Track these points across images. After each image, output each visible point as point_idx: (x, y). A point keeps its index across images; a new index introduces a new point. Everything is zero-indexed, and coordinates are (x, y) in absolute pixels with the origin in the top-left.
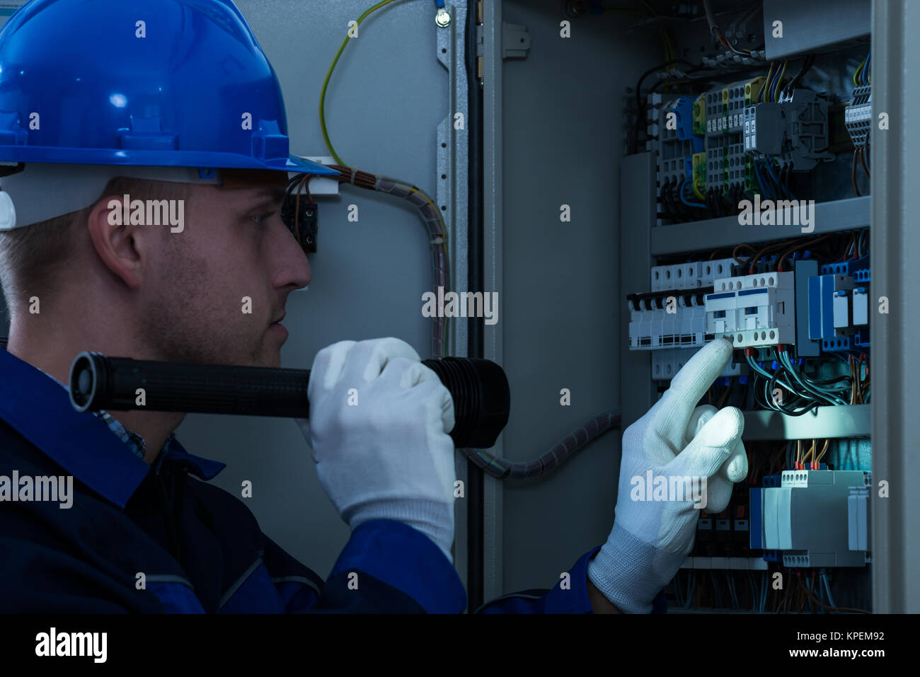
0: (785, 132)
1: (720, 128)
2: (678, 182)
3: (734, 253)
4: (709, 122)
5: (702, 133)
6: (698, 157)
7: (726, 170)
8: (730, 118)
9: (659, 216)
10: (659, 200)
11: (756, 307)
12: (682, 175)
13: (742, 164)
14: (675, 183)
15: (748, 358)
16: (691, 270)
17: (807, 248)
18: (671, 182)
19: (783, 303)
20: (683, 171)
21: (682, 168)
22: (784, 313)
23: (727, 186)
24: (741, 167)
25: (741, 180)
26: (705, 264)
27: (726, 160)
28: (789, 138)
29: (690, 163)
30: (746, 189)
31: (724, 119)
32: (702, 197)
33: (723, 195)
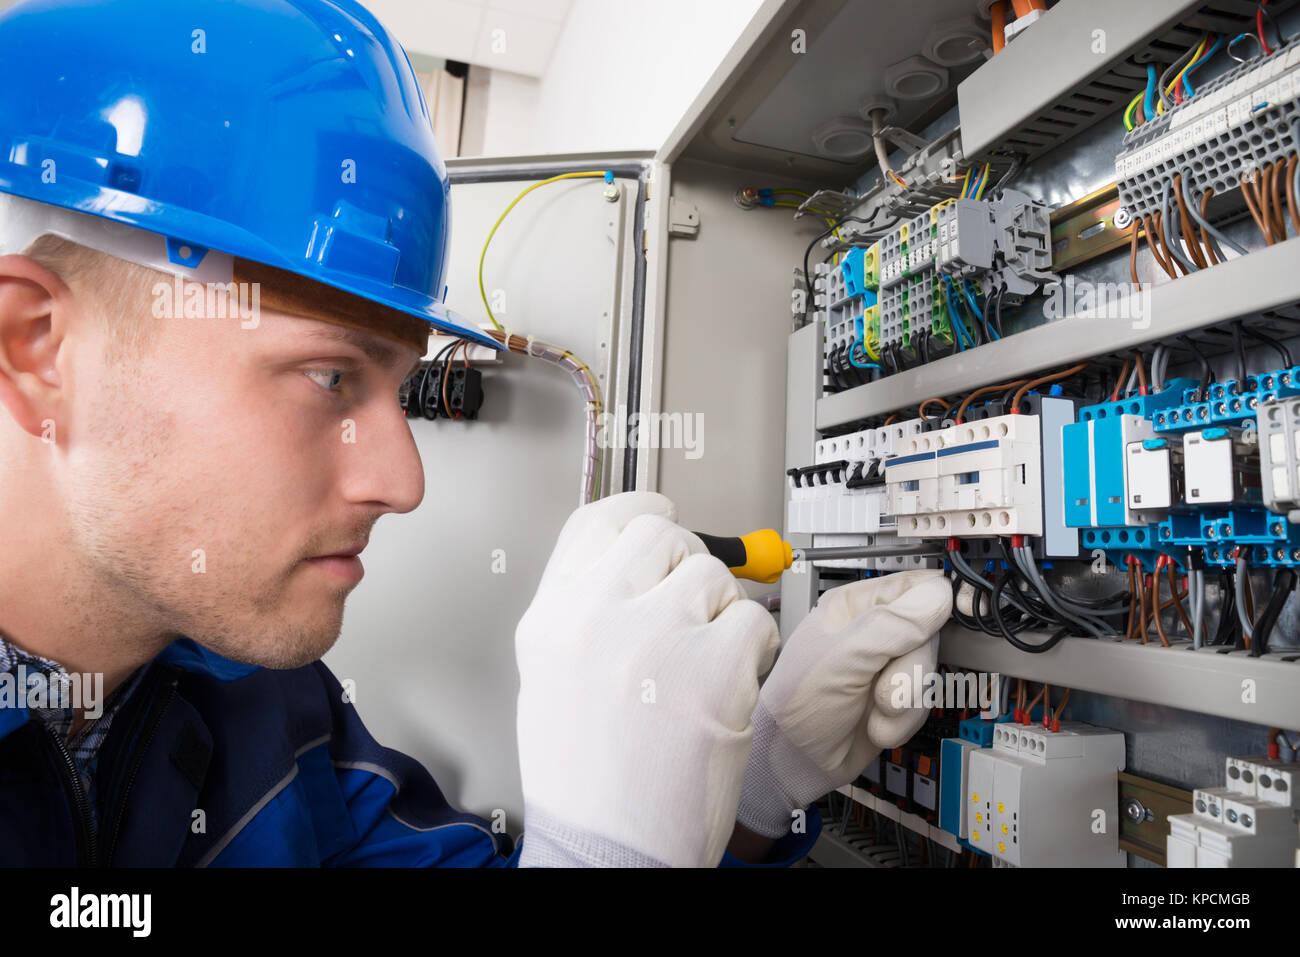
0: (996, 242)
1: (898, 272)
2: (847, 345)
3: (921, 411)
4: (884, 271)
5: (876, 283)
6: (870, 312)
7: (907, 317)
8: (911, 256)
9: (826, 389)
10: (826, 372)
11: (978, 472)
12: (852, 338)
13: (929, 304)
14: (842, 349)
15: (951, 554)
16: (862, 439)
17: (1055, 382)
18: (839, 347)
19: (1023, 465)
20: (854, 333)
21: (851, 328)
22: (1024, 482)
23: (907, 335)
24: (927, 308)
25: (926, 324)
26: (880, 430)
27: (907, 306)
28: (1001, 249)
29: (861, 321)
30: (935, 332)
31: (904, 259)
32: (875, 356)
33: (902, 348)
